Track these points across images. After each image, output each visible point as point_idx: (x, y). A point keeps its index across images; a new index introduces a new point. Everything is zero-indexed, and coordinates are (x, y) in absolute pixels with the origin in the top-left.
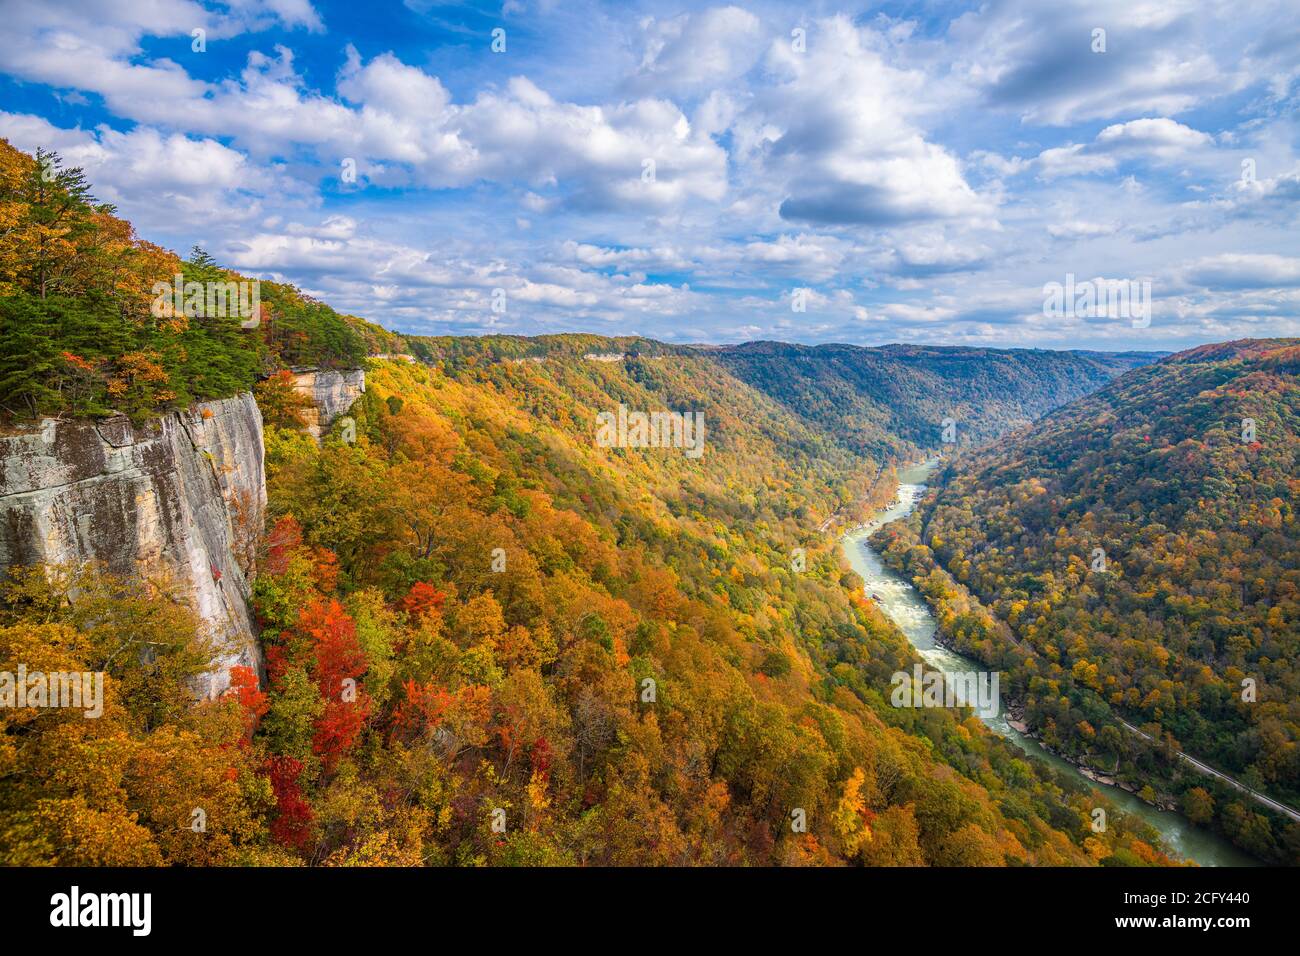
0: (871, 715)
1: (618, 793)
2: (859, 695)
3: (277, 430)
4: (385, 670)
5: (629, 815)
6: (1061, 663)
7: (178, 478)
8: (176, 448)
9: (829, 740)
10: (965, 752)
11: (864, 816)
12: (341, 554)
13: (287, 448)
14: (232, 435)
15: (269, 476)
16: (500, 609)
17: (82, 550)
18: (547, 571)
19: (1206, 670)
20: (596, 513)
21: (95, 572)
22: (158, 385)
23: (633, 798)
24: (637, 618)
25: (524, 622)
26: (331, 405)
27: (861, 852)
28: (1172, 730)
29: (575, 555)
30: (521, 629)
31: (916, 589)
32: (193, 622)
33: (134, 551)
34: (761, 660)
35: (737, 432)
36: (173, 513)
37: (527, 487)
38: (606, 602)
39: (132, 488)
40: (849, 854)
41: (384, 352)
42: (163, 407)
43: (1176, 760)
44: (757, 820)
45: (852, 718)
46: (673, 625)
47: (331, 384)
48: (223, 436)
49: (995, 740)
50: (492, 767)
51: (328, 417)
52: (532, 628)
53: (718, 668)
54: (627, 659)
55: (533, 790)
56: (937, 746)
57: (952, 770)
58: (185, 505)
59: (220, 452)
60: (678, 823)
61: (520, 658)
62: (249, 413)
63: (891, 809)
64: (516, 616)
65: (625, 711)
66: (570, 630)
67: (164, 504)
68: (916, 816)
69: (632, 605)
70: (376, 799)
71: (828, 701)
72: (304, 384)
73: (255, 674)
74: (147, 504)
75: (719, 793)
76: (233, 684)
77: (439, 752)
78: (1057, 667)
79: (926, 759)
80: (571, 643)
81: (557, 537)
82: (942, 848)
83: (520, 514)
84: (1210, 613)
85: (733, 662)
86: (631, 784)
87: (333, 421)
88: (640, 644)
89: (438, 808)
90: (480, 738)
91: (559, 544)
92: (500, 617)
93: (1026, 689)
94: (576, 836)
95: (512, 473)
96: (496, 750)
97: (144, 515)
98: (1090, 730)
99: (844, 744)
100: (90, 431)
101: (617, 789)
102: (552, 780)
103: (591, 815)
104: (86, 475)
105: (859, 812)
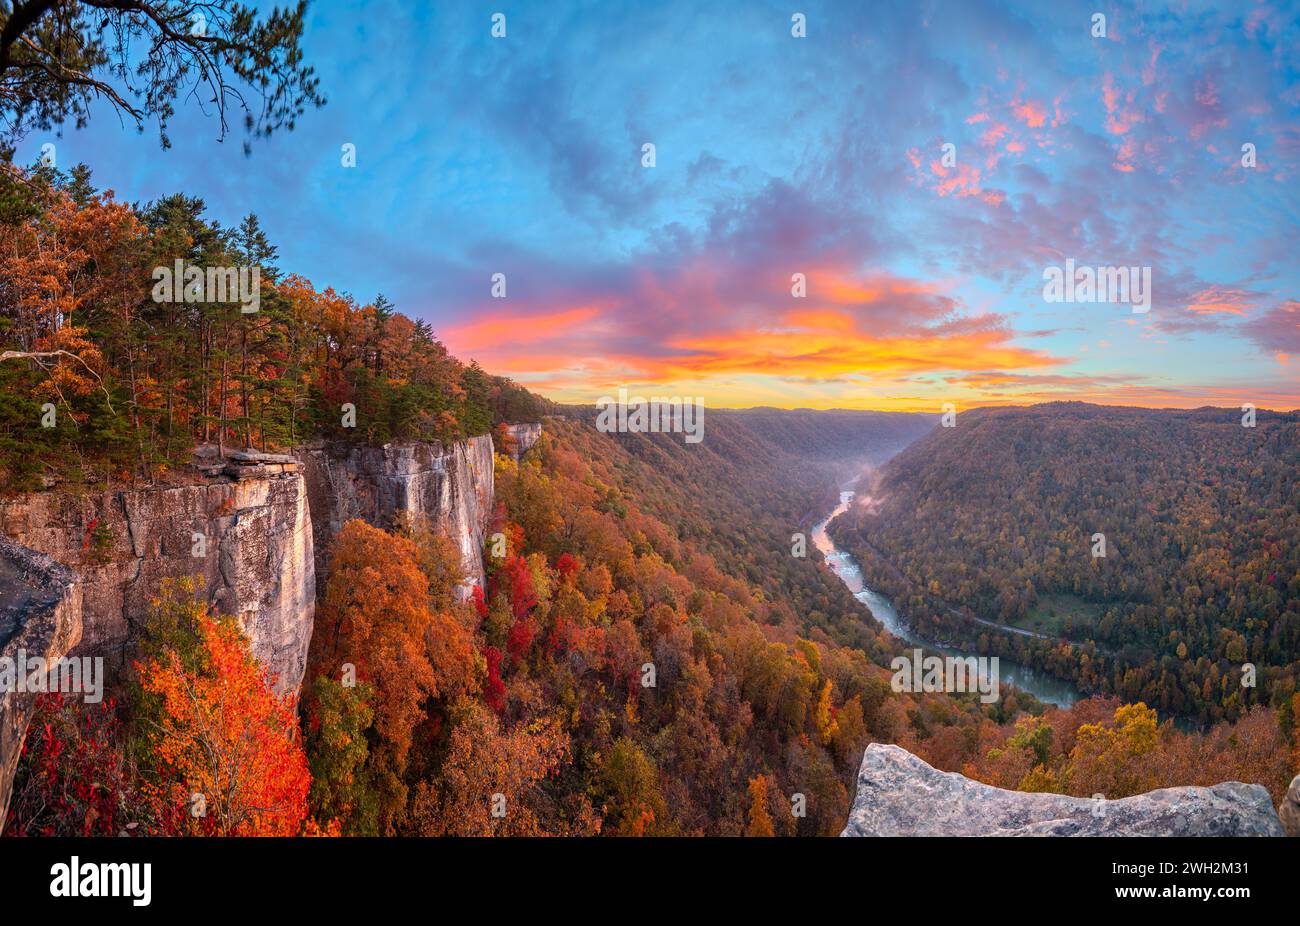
0: (832, 642)
1: (683, 715)
2: (825, 631)
3: (500, 455)
4: (547, 606)
5: (690, 733)
6: (923, 584)
7: (459, 476)
8: (459, 460)
9: (811, 665)
10: (882, 653)
11: (833, 712)
12: (526, 529)
13: (504, 465)
14: (481, 456)
15: (496, 478)
16: (610, 576)
17: (420, 507)
18: (638, 553)
19: (981, 570)
20: (666, 517)
21: (424, 518)
22: (454, 428)
23: (693, 719)
24: (692, 589)
25: (624, 588)
26: (525, 443)
27: (833, 739)
28: (970, 607)
29: (654, 544)
30: (622, 591)
31: (852, 555)
32: (459, 554)
33: (439, 511)
34: (768, 615)
35: (749, 463)
36: (455, 494)
37: (625, 498)
38: (673, 575)
39: (441, 478)
40: (826, 743)
41: (550, 414)
42: (456, 438)
43: (974, 622)
44: (770, 730)
45: (822, 646)
46: (713, 593)
47: (525, 431)
48: (478, 455)
49: (896, 640)
50: (603, 687)
51: (523, 449)
52: (628, 592)
53: (742, 622)
54: (685, 617)
55: (629, 708)
56: (867, 653)
57: (877, 667)
58: (460, 490)
59: (476, 464)
60: (721, 739)
61: (622, 612)
62: (489, 445)
63: (847, 702)
64: (620, 584)
65: (686, 655)
66: (651, 595)
67: (452, 488)
68: (861, 703)
69: (688, 578)
70: (540, 693)
71: (808, 638)
72: (512, 430)
73: (482, 592)
74: (446, 486)
75: (745, 712)
76: (473, 595)
77: (574, 669)
78: (921, 588)
79: (862, 664)
80: (652, 604)
81: (643, 532)
82: (875, 720)
83: (622, 515)
84: (980, 541)
85: (752, 617)
86: (690, 710)
87: (525, 452)
88: (694, 606)
89: (572, 710)
90: (598, 664)
91: (644, 536)
92: (610, 582)
93: (908, 605)
94: (656, 746)
95: (616, 488)
96: (605, 675)
97: (444, 492)
98: (938, 620)
99: (820, 667)
100: (427, 449)
101: (682, 713)
102: (641, 703)
103: (665, 732)
104: (425, 470)
105: (829, 710)
